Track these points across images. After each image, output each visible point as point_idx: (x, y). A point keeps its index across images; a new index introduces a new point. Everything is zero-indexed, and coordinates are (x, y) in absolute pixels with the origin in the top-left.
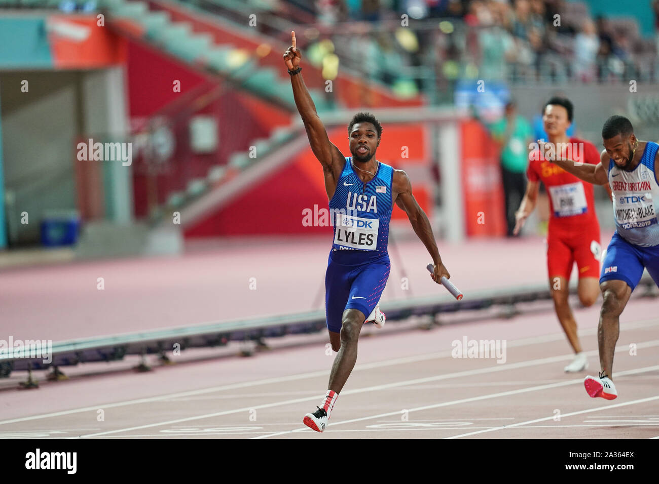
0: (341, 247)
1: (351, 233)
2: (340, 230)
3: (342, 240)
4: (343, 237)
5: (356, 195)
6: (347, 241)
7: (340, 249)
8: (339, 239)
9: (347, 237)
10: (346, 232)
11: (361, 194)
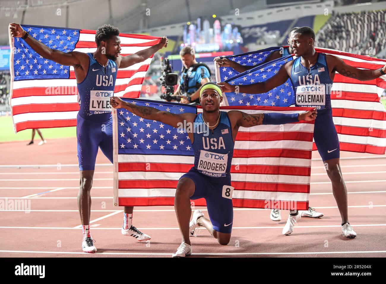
0: (95, 112)
1: (102, 101)
2: (93, 101)
3: (95, 107)
4: (96, 104)
5: (101, 76)
6: (99, 107)
7: (95, 113)
8: (93, 107)
9: (99, 104)
11: (104, 75)
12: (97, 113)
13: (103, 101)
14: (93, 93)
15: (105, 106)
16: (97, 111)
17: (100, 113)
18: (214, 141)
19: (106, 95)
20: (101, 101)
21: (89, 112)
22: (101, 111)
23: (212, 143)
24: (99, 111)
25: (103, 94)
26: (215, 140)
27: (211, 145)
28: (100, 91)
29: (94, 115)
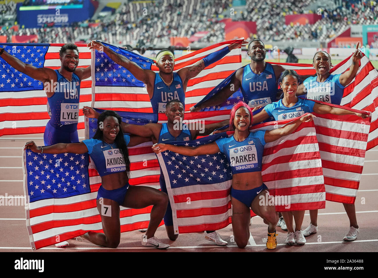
0: (65, 123)
3: (65, 119)
9: (68, 116)
10: (67, 113)
12: (67, 124)
13: (72, 113)
14: (63, 106)
15: (73, 117)
16: (67, 122)
17: (69, 123)
18: (170, 95)
19: (75, 107)
20: (70, 113)
21: (60, 122)
22: (70, 122)
23: (169, 96)
24: (69, 122)
25: (73, 106)
26: (172, 94)
27: (168, 98)
28: (69, 104)
29: (64, 125)
